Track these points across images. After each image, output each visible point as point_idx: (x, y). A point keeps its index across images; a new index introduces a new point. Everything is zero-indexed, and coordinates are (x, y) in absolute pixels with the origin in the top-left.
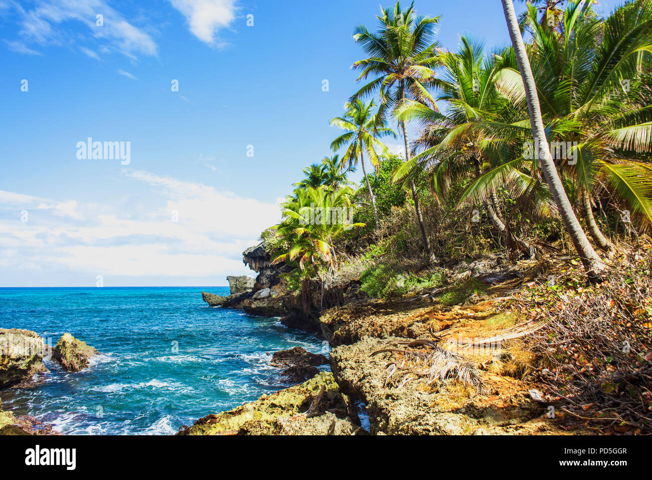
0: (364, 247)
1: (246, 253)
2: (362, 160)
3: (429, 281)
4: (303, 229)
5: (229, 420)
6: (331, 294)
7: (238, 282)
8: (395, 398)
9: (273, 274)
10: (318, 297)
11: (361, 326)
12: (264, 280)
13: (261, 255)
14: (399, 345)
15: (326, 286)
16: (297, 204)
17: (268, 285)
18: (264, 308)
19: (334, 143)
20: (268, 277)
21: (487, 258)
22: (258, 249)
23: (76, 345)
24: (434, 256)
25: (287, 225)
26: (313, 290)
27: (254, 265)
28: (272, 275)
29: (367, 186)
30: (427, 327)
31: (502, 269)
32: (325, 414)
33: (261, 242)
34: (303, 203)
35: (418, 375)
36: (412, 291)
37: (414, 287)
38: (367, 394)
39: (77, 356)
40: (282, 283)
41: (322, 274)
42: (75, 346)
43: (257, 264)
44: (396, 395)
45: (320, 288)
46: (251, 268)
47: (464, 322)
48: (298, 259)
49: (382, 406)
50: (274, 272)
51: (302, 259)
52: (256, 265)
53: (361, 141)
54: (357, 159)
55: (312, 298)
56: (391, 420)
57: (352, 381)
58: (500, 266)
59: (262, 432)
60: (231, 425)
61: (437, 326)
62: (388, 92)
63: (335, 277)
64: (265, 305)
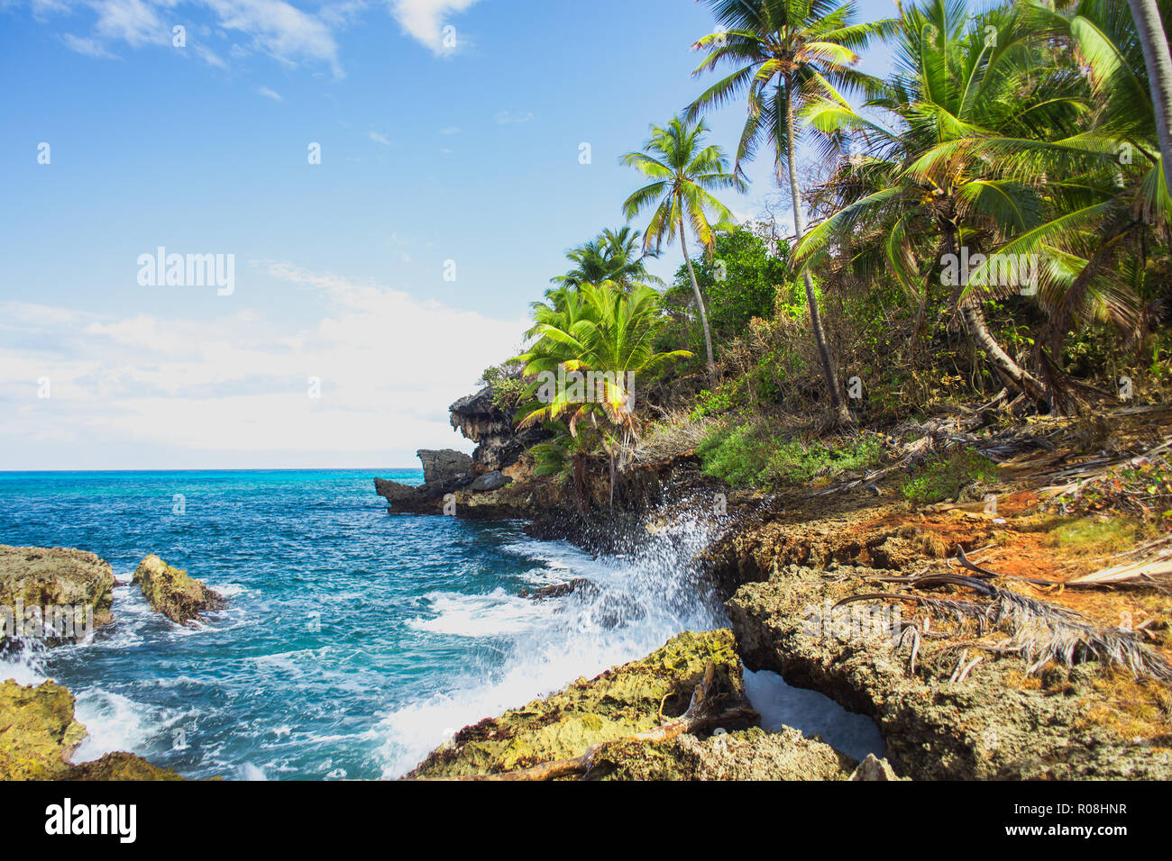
0: (687, 394)
1: (456, 407)
2: (682, 234)
3: (855, 456)
4: (577, 361)
5: (539, 734)
6: (630, 482)
7: (437, 461)
8: (965, 704)
9: (505, 445)
10: (603, 486)
11: (758, 544)
12: (490, 457)
13: (483, 411)
14: (886, 584)
15: (621, 467)
16: (563, 315)
17: (496, 466)
18: (493, 507)
19: (627, 204)
20: (497, 452)
21: (956, 412)
22: (477, 401)
23: (171, 577)
24: (846, 408)
25: (545, 356)
26: (593, 474)
27: (470, 430)
28: (504, 448)
29: (690, 283)
30: (916, 547)
31: (995, 433)
32: (783, 730)
33: (482, 387)
34: (575, 313)
35: (990, 652)
36: (821, 475)
37: (824, 467)
38: (870, 690)
39: (174, 596)
40: (521, 462)
41: (609, 444)
42: (169, 579)
43: (476, 427)
44: (965, 697)
45: (607, 470)
46: (465, 434)
47: (1003, 537)
48: (565, 418)
49: (935, 719)
50: (508, 442)
51: (574, 419)
52: (473, 430)
53: (680, 198)
54: (673, 232)
55: (592, 488)
56: (979, 754)
57: (820, 661)
58: (991, 428)
59: (651, 767)
60: (544, 742)
61: (940, 544)
62: (760, 96)
63: (638, 450)
64: (494, 501)
